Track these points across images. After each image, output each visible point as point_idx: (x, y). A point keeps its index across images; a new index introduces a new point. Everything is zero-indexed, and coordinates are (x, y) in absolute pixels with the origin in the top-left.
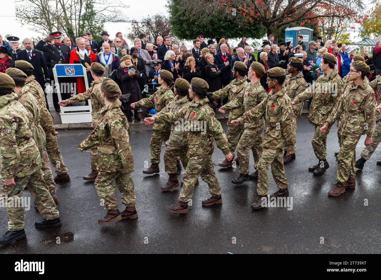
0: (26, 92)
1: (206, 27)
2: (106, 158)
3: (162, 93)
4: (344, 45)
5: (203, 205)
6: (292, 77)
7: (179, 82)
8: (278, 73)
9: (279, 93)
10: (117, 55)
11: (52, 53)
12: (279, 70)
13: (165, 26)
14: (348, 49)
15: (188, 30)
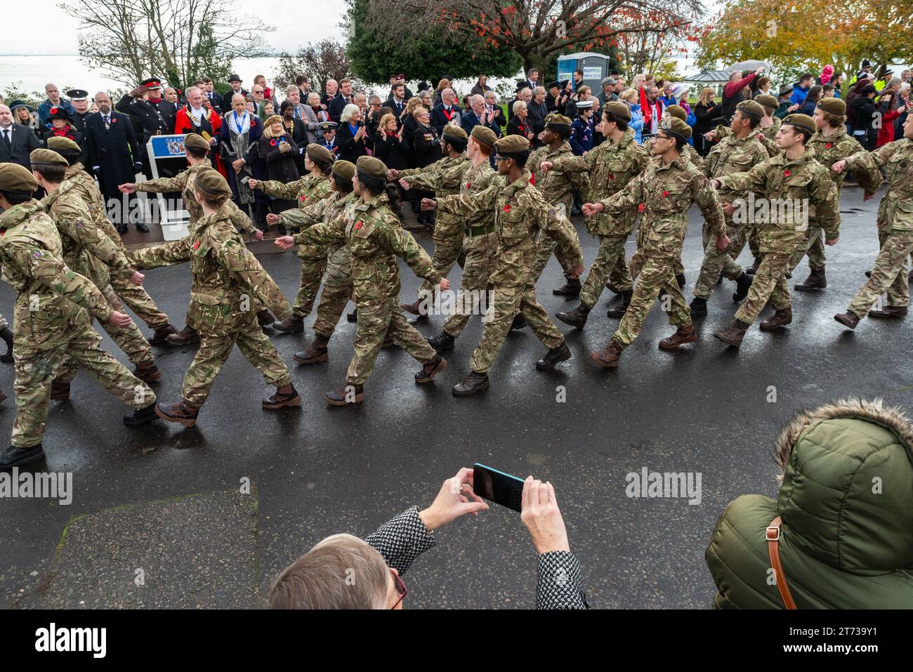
0: (67, 192)
1: (413, 59)
2: (207, 311)
3: (312, 186)
4: (667, 83)
5: (417, 382)
6: (551, 152)
7: (340, 167)
8: (515, 146)
9: (519, 183)
10: (257, 116)
11: (144, 116)
12: (516, 141)
13: (339, 62)
14: (675, 90)
15: (380, 67)
